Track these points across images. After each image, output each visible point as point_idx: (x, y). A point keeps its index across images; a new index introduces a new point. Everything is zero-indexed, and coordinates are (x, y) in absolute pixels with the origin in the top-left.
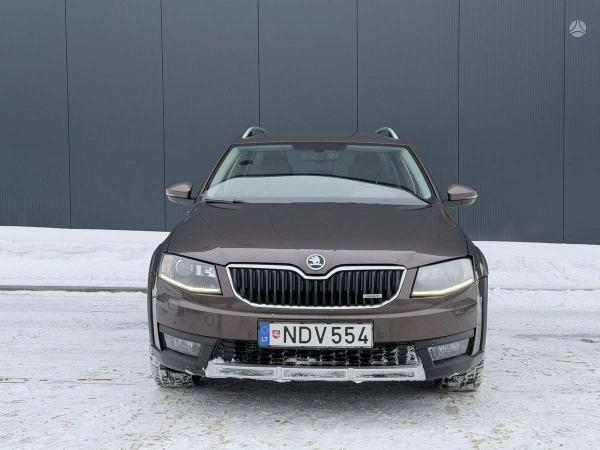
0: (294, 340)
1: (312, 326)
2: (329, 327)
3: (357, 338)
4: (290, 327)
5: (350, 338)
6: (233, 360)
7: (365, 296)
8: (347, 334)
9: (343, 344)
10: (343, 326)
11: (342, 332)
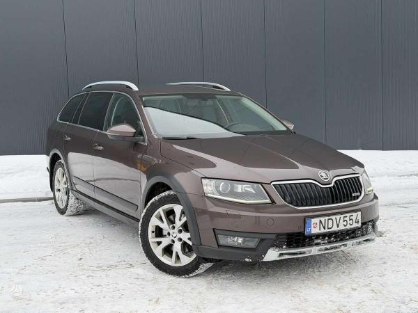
0: (324, 228)
1: (333, 217)
2: (342, 216)
3: (354, 221)
4: (322, 219)
5: (351, 222)
6: (284, 247)
7: (353, 195)
8: (350, 220)
9: (348, 227)
10: (348, 215)
11: (347, 219)
